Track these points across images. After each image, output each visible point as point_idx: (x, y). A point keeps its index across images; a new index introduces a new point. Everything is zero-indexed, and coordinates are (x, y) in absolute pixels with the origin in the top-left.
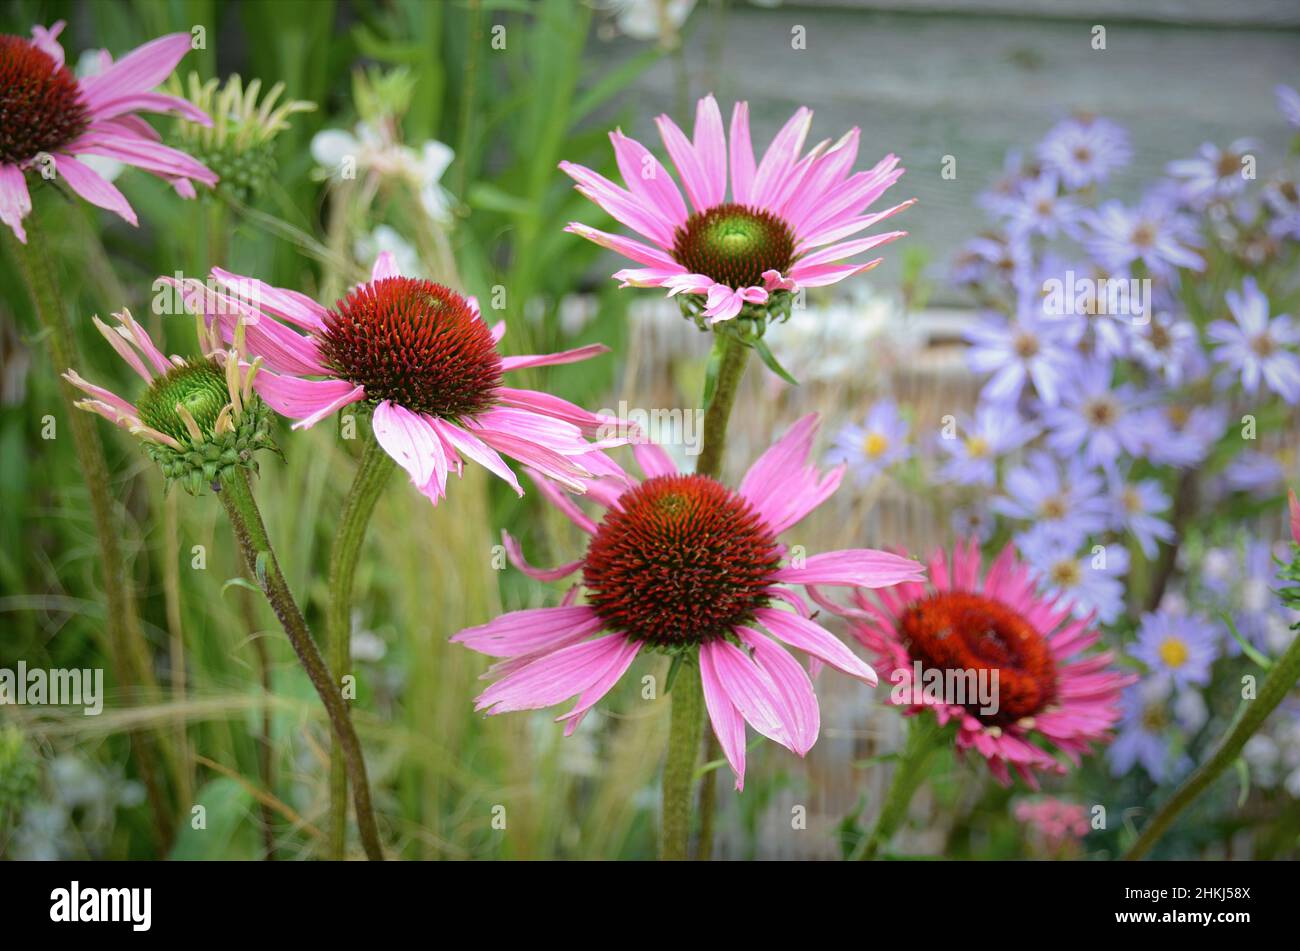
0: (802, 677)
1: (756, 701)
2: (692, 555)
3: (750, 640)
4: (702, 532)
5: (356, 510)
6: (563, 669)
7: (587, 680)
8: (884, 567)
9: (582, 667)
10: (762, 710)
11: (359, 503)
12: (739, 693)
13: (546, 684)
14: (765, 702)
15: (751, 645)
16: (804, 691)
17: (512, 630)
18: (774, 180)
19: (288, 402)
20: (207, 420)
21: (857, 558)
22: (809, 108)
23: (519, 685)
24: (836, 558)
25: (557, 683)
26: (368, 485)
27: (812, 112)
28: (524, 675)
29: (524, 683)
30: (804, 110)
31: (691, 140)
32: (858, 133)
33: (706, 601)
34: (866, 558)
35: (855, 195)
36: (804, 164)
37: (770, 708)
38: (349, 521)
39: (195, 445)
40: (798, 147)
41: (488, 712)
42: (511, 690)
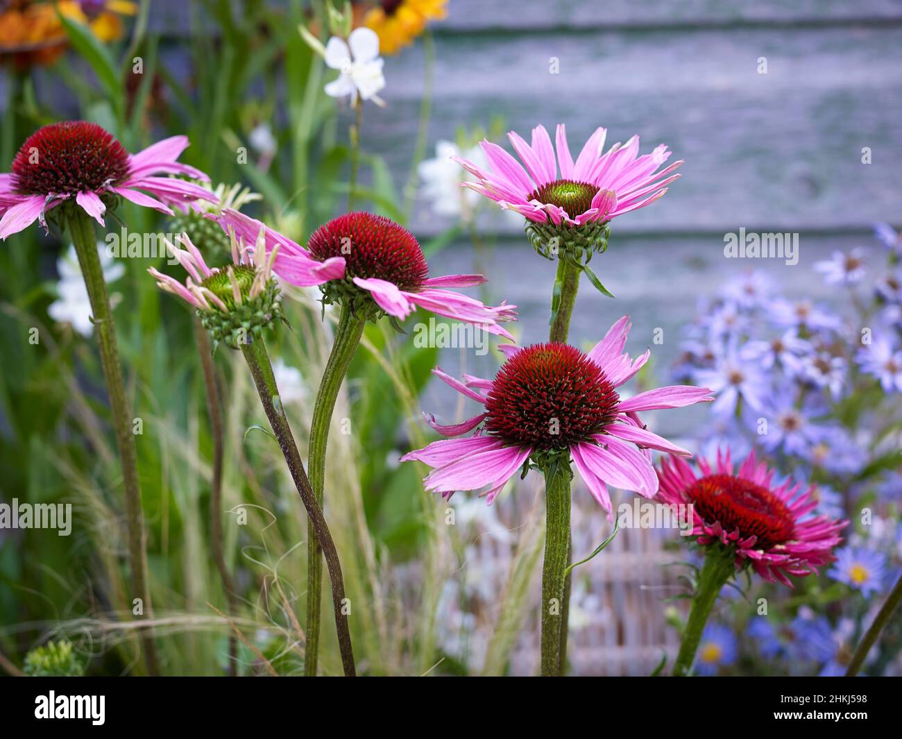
0: (641, 459)
1: (613, 474)
2: (561, 385)
3: (603, 441)
4: (566, 371)
5: (331, 381)
6: (480, 468)
7: (497, 474)
8: (685, 396)
9: (491, 467)
10: (617, 477)
11: (332, 377)
12: (601, 470)
13: (469, 476)
14: (619, 473)
15: (604, 444)
16: (644, 467)
17: (441, 452)
18: (587, 169)
19: (297, 275)
20: (245, 290)
21: (668, 392)
22: (604, 128)
23: (452, 476)
24: (653, 395)
25: (477, 477)
26: (339, 359)
27: (606, 130)
28: (454, 470)
29: (455, 475)
30: (600, 129)
31: (530, 145)
32: (638, 138)
33: (572, 415)
34: (673, 392)
35: (641, 170)
36: (604, 159)
37: (623, 476)
38: (325, 391)
39: (237, 307)
40: (600, 149)
41: (434, 491)
42: (448, 479)
